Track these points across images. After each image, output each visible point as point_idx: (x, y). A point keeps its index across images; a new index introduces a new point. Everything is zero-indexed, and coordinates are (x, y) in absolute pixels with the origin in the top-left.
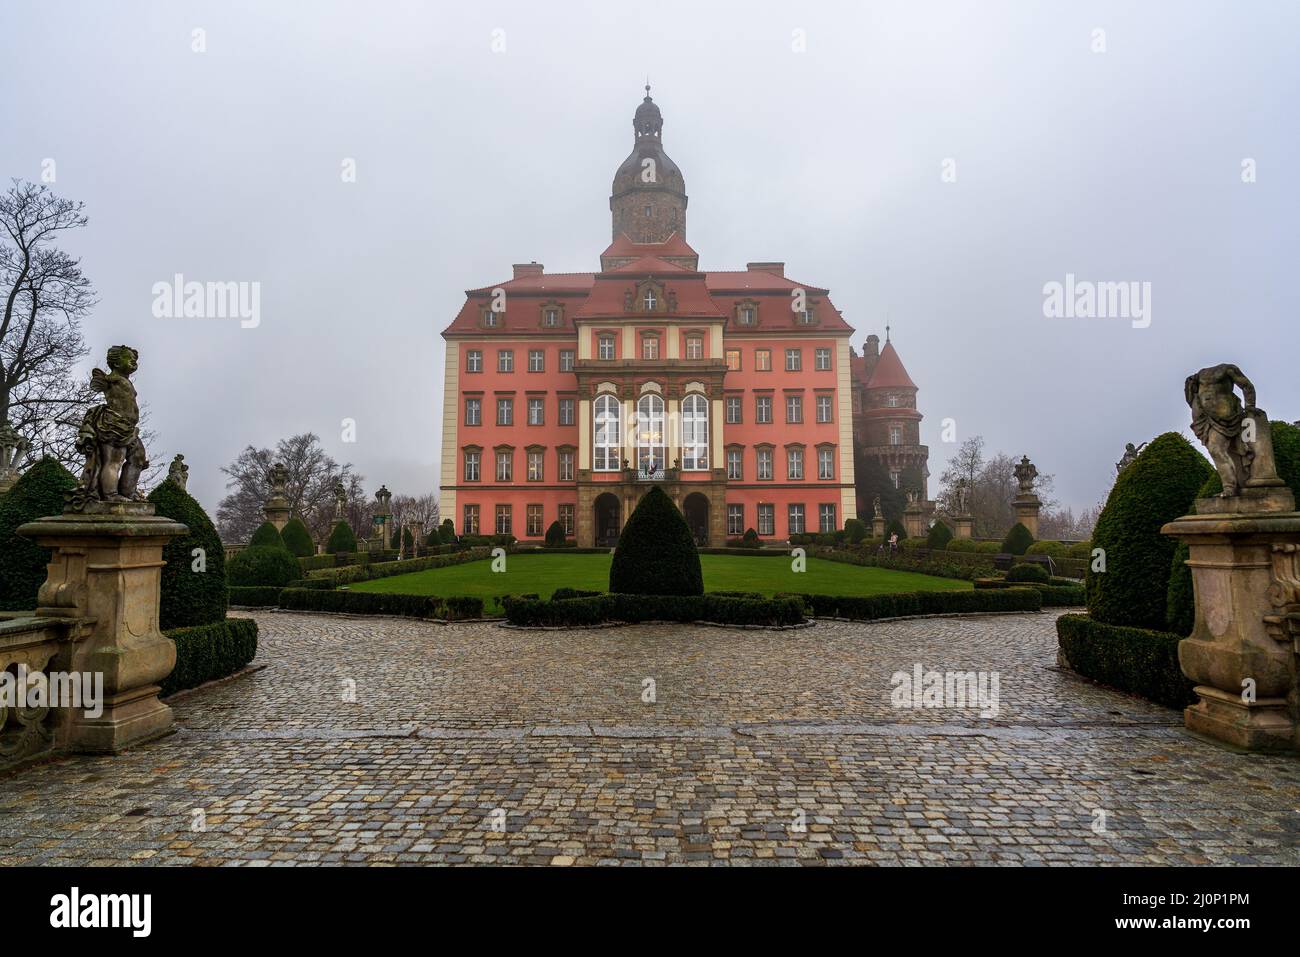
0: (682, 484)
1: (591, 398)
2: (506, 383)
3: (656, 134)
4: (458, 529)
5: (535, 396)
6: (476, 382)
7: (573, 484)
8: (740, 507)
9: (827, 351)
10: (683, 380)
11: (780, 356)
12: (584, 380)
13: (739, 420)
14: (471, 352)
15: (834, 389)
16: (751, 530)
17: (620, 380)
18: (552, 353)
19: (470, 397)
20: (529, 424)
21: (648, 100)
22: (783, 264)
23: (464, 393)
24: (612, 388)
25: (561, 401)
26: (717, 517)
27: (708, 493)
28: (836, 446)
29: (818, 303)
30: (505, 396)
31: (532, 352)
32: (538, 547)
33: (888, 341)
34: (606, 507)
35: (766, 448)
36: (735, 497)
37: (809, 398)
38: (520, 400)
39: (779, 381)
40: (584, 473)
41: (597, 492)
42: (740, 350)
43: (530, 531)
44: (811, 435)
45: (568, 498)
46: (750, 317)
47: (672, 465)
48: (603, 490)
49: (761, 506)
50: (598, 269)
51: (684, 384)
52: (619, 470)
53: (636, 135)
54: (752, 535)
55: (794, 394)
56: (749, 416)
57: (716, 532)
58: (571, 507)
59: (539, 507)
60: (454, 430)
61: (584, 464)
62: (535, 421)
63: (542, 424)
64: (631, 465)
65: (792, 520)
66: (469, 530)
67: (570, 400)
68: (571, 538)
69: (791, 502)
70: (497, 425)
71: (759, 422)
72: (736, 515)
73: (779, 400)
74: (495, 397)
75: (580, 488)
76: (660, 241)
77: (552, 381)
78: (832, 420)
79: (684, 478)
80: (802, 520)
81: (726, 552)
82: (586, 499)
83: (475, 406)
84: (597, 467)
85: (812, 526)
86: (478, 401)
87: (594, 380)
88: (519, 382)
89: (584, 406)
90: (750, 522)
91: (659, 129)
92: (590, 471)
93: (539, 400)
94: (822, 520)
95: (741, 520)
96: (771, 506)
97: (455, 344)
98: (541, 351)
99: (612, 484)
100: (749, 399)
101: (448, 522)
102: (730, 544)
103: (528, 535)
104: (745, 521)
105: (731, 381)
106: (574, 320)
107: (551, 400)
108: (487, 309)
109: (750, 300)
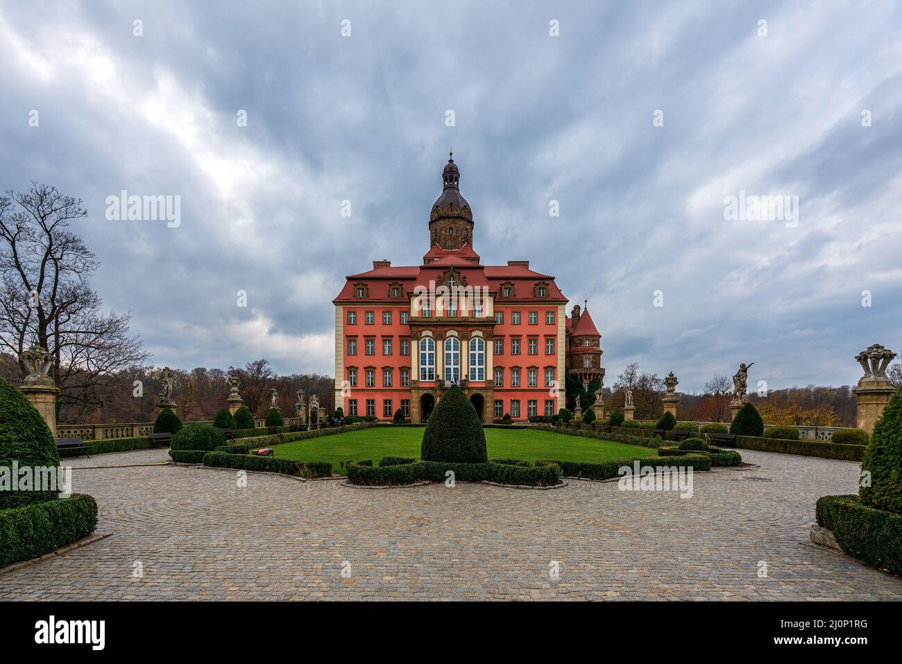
0: (469, 389)
1: (418, 339)
2: (370, 331)
3: (456, 183)
4: (346, 413)
5: (387, 338)
6: (353, 331)
7: (409, 388)
8: (501, 402)
9: (552, 313)
10: (470, 329)
11: (525, 316)
12: (414, 329)
13: (502, 353)
14: (350, 313)
15: (555, 335)
16: (507, 414)
17: (434, 329)
18: (396, 313)
19: (351, 338)
20: (384, 354)
21: (451, 161)
22: (528, 262)
23: (347, 336)
24: (430, 334)
25: (402, 342)
26: (488, 407)
27: (484, 394)
28: (555, 368)
29: (548, 284)
30: (370, 338)
31: (384, 312)
32: (389, 423)
33: (586, 309)
34: (427, 401)
35: (516, 369)
36: (499, 396)
37: (541, 340)
38: (378, 341)
39: (524, 330)
40: (414, 382)
41: (422, 393)
42: (503, 312)
43: (385, 415)
44: (542, 362)
45: (406, 396)
46: (509, 293)
47: (464, 378)
48: (425, 392)
49: (513, 401)
50: (422, 264)
51: (471, 332)
52: (434, 380)
53: (444, 183)
54: (507, 417)
55: (533, 338)
56: (508, 349)
57: (487, 415)
58: (407, 401)
59: (390, 402)
60: (342, 357)
61: (414, 377)
62: (387, 353)
63: (391, 354)
64: (441, 378)
65: (529, 409)
66: (351, 414)
67: (406, 341)
68: (408, 418)
69: (530, 399)
70: (366, 355)
71: (513, 353)
72: (499, 406)
73: (524, 340)
74: (364, 338)
75: (413, 391)
76: (458, 248)
77: (396, 330)
78: (554, 353)
79: (470, 386)
80: (535, 409)
81: (494, 427)
82: (415, 397)
83: (353, 344)
84: (422, 379)
85: (541, 411)
86: (354, 341)
87: (420, 329)
88: (378, 330)
89: (414, 344)
90: (507, 409)
91: (457, 179)
92: (418, 381)
93: (389, 341)
94: (547, 409)
95: (501, 409)
96: (518, 401)
97: (341, 308)
98: (390, 312)
99: (430, 388)
100: (508, 341)
101: (340, 409)
102: (496, 422)
103: (384, 416)
104: (504, 409)
105: (498, 330)
106: (408, 293)
107: (396, 341)
108: (358, 287)
109: (509, 283)
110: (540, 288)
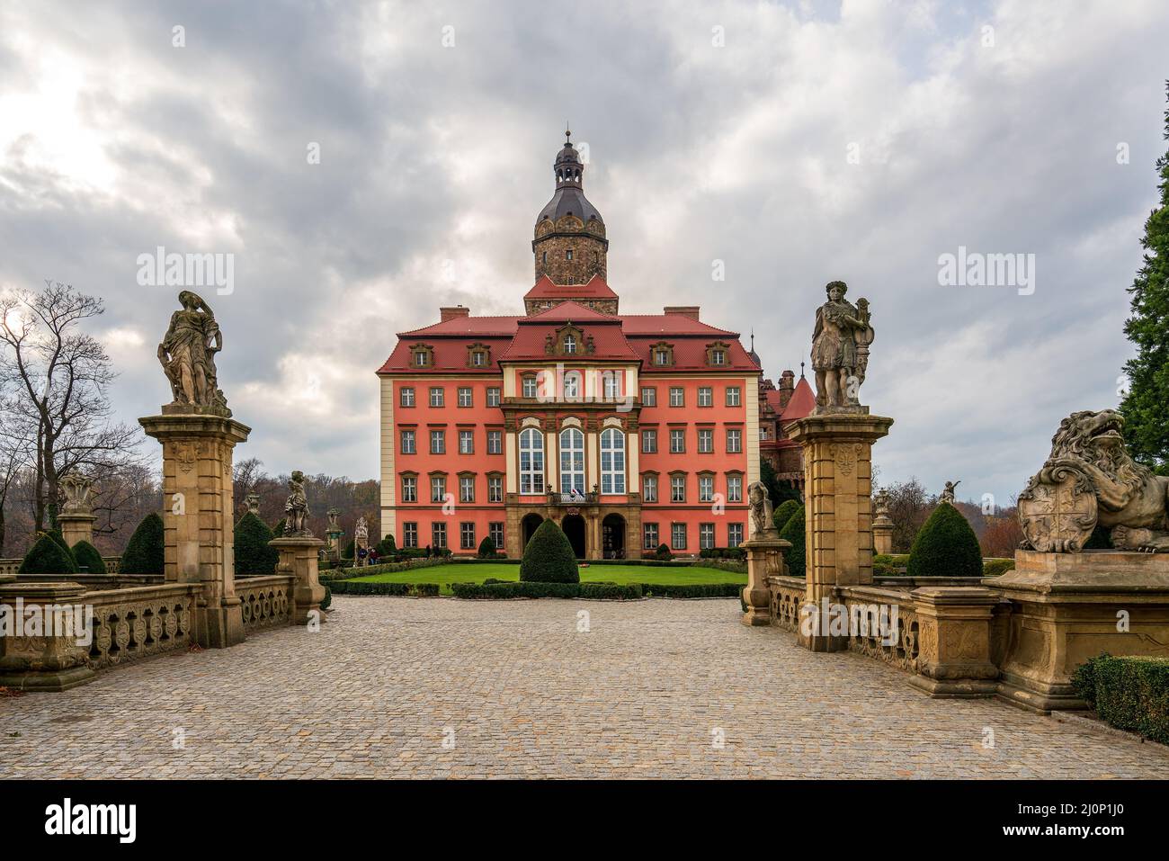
0: (600, 506)
1: (517, 431)
2: (437, 417)
3: (577, 180)
4: (399, 544)
5: (466, 428)
6: (409, 417)
7: (503, 505)
8: (655, 526)
9: (736, 389)
10: (600, 416)
11: (692, 393)
12: (510, 415)
13: (655, 450)
14: (403, 389)
15: (743, 423)
16: (664, 545)
17: (542, 416)
18: (479, 391)
19: (405, 429)
20: (460, 453)
21: (568, 145)
22: (698, 308)
23: (399, 425)
24: (536, 423)
25: (489, 433)
26: (633, 534)
27: (625, 514)
28: (744, 473)
29: (728, 346)
30: (437, 428)
31: (461, 389)
32: (471, 558)
33: (803, 376)
34: (530, 523)
35: (679, 474)
36: (651, 517)
37: (720, 431)
38: (451, 432)
39: (691, 415)
40: (512, 496)
41: (524, 512)
42: (655, 388)
43: (464, 546)
44: (721, 463)
45: (498, 517)
46: (665, 358)
47: (592, 490)
48: (529, 510)
49: (674, 525)
51: (602, 419)
52: (544, 493)
53: (558, 180)
54: (664, 549)
55: (705, 428)
56: (664, 445)
57: (632, 547)
58: (500, 525)
59: (472, 526)
60: (392, 458)
61: (511, 487)
62: (465, 450)
63: (472, 452)
64: (554, 490)
65: (703, 537)
66: (408, 544)
67: (497, 432)
68: (502, 551)
69: (703, 521)
70: (431, 453)
71: (673, 451)
72: (652, 532)
73: (691, 431)
74: (428, 429)
75: (509, 509)
76: (581, 283)
77: (481, 415)
78: (740, 451)
79: (603, 501)
80: (712, 537)
81: (639, 563)
82: (513, 519)
83: (410, 437)
84: (523, 491)
85: (722, 541)
86: (412, 432)
87: (519, 415)
88: (451, 416)
89: (510, 438)
90: (665, 538)
91: (578, 173)
92: (517, 494)
93: (469, 432)
94: (731, 537)
95: (656, 537)
96: (684, 525)
97: (389, 382)
98: (469, 389)
99: (538, 506)
100: (664, 431)
101: (389, 537)
102: (645, 556)
103: (462, 548)
104: (660, 538)
105: (647, 416)
106: (499, 362)
107: (480, 433)
108: (417, 350)
109: (665, 344)
110: (715, 352)
